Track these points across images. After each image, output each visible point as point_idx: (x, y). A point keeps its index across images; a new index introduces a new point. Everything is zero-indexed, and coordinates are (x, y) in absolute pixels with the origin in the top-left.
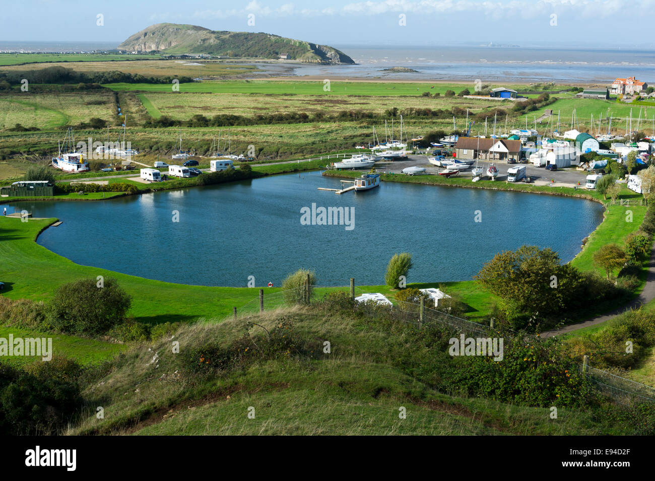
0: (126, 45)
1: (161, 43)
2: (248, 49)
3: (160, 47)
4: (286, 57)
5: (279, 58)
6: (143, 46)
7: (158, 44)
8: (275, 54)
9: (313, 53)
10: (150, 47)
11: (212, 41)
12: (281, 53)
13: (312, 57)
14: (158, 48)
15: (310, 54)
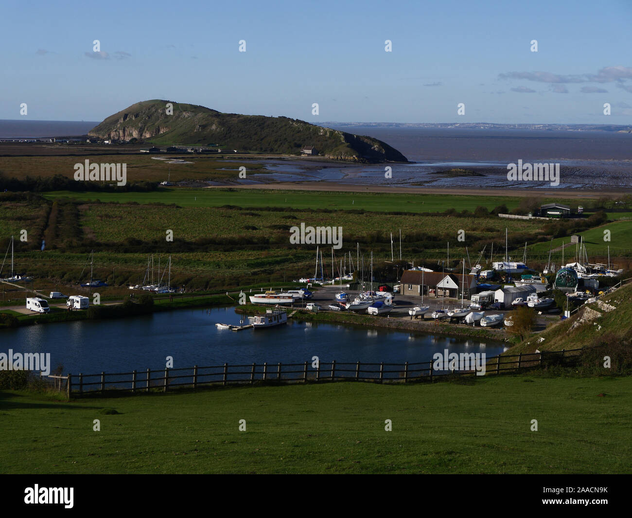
0: (101, 130)
1: (146, 129)
2: (262, 139)
3: (144, 134)
4: (310, 152)
5: (301, 153)
6: (121, 133)
7: (141, 131)
8: (297, 147)
9: (348, 146)
10: (131, 135)
11: (214, 127)
12: (304, 146)
13: (347, 153)
14: (141, 135)
15: (344, 147)
